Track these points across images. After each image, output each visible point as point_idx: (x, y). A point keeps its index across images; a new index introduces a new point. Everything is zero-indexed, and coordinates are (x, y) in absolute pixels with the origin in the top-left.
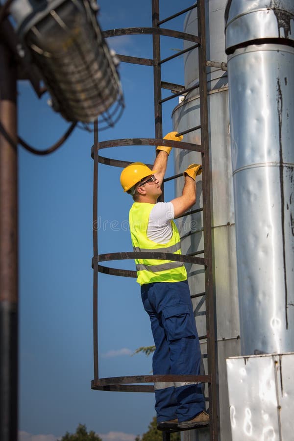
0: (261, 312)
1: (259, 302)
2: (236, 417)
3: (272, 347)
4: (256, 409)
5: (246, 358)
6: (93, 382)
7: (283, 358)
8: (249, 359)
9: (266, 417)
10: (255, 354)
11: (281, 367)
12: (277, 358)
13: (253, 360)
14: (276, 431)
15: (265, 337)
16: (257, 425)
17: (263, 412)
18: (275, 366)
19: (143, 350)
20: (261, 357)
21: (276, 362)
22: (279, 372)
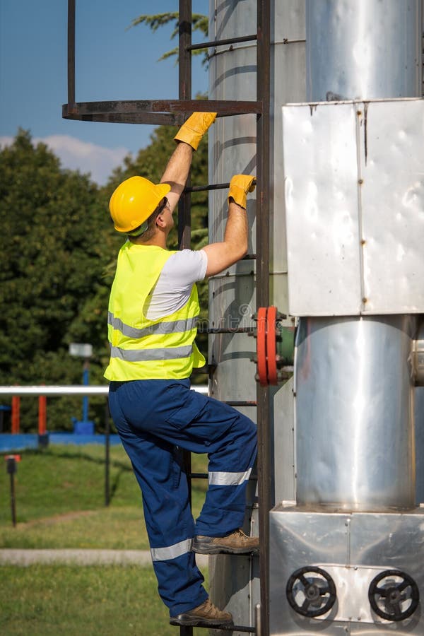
0: (339, 35)
1: (338, 18)
2: (293, 194)
3: (354, 89)
4: (324, 183)
5: (313, 105)
6: (65, 107)
7: (370, 106)
8: (318, 106)
9: (340, 195)
10: (327, 100)
11: (366, 121)
12: (361, 108)
13: (324, 108)
14: (353, 217)
15: (343, 73)
16: (324, 207)
17: (334, 188)
18: (357, 120)
19: (145, 21)
20: (336, 104)
21: (359, 113)
22: (362, 128)
